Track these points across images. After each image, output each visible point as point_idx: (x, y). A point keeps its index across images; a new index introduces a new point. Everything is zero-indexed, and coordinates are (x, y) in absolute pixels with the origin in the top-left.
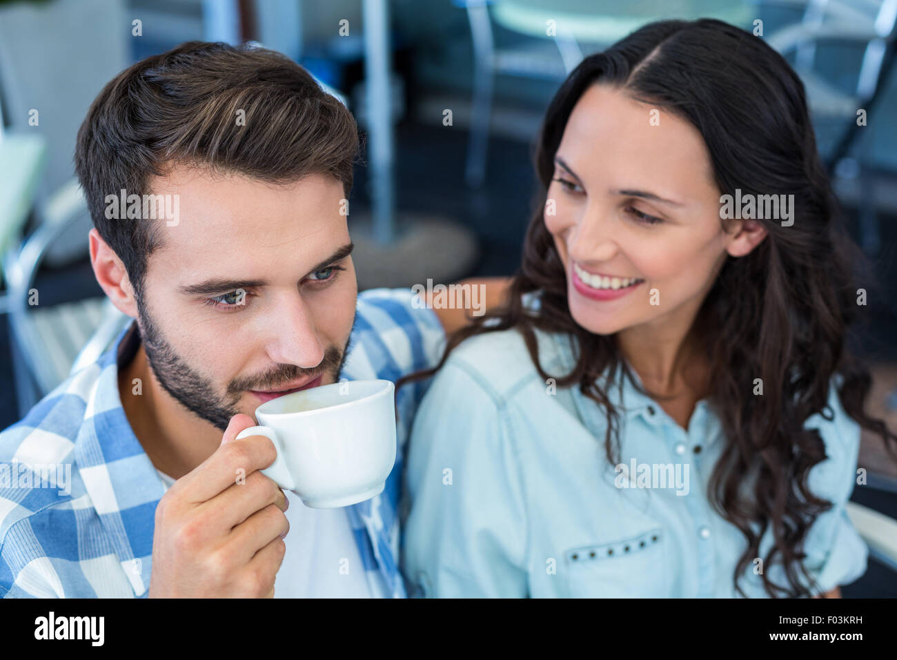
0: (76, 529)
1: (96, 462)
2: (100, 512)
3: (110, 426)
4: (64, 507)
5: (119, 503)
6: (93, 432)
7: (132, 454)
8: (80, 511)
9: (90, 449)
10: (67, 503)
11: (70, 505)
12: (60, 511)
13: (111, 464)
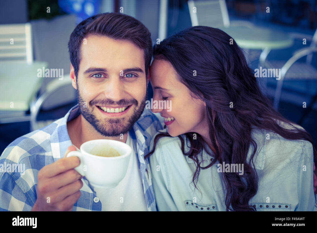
0: (45, 161)
1: (56, 142)
2: (54, 157)
3: (62, 130)
4: (42, 154)
5: (61, 156)
6: (57, 132)
7: (67, 140)
8: (47, 156)
9: (55, 137)
10: (44, 153)
11: (45, 154)
12: (40, 155)
13: (60, 143)
